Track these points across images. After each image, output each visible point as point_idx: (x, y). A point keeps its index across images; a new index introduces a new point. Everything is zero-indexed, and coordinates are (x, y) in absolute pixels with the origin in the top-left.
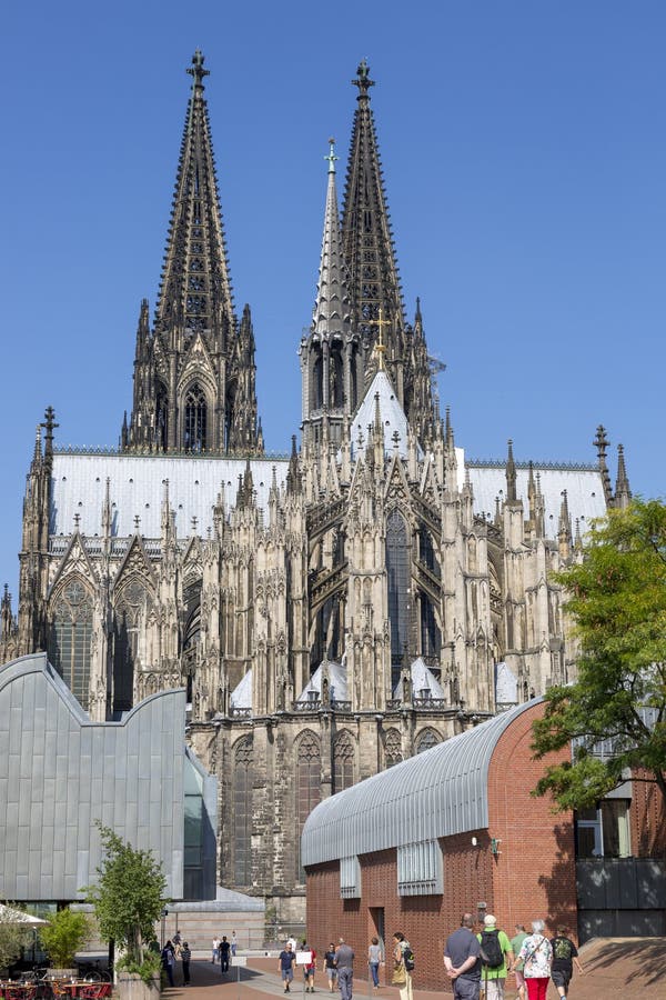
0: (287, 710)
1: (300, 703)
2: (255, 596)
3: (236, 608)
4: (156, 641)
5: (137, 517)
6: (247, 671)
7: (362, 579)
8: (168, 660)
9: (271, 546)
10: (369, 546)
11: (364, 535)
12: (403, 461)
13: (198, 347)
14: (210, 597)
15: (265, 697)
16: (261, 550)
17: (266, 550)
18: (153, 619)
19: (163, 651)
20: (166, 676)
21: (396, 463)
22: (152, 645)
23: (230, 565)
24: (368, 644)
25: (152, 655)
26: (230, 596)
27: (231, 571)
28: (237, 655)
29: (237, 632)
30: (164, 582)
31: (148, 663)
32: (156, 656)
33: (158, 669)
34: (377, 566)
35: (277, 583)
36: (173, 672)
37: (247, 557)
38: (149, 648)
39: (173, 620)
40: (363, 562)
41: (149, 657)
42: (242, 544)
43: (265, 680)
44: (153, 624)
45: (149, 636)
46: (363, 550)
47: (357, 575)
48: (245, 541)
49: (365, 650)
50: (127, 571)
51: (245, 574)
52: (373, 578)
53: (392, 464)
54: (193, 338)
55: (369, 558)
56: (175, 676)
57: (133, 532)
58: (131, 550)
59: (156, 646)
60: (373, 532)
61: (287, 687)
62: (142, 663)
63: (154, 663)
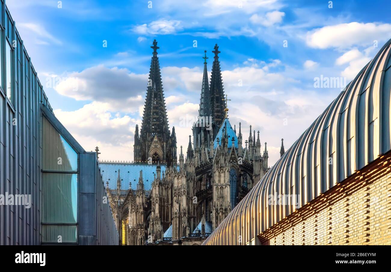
0: (187, 237)
1: (193, 234)
2: (173, 196)
3: (166, 204)
4: (135, 217)
5: (130, 183)
6: (171, 225)
7: (219, 187)
8: (140, 224)
9: (180, 177)
10: (222, 175)
11: (220, 170)
12: (236, 149)
13: (156, 139)
14: (155, 199)
15: (178, 233)
16: (176, 178)
17: (178, 178)
18: (133, 210)
19: (138, 221)
20: (139, 230)
21: (233, 149)
22: (133, 219)
23: (164, 188)
24: (221, 212)
25: (133, 223)
26: (164, 199)
27: (164, 190)
28: (167, 221)
29: (167, 212)
30: (138, 197)
31: (132, 226)
32: (135, 223)
33: (136, 228)
34: (226, 182)
35: (182, 190)
36: (141, 228)
37: (170, 185)
38: (132, 221)
39: (142, 210)
40: (219, 181)
41: (132, 223)
42: (168, 180)
43: (178, 226)
44: (133, 212)
45: (132, 216)
46: (220, 176)
47: (217, 186)
48: (169, 179)
49: (220, 214)
50: (127, 201)
51: (170, 192)
52: (224, 187)
53: (231, 150)
54: (154, 137)
55: (222, 179)
56: (142, 230)
57: (130, 188)
58: (129, 194)
59: (135, 220)
60: (224, 169)
61: (187, 228)
62: (129, 226)
63: (134, 226)
